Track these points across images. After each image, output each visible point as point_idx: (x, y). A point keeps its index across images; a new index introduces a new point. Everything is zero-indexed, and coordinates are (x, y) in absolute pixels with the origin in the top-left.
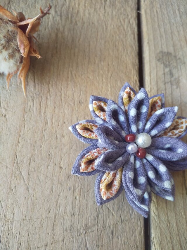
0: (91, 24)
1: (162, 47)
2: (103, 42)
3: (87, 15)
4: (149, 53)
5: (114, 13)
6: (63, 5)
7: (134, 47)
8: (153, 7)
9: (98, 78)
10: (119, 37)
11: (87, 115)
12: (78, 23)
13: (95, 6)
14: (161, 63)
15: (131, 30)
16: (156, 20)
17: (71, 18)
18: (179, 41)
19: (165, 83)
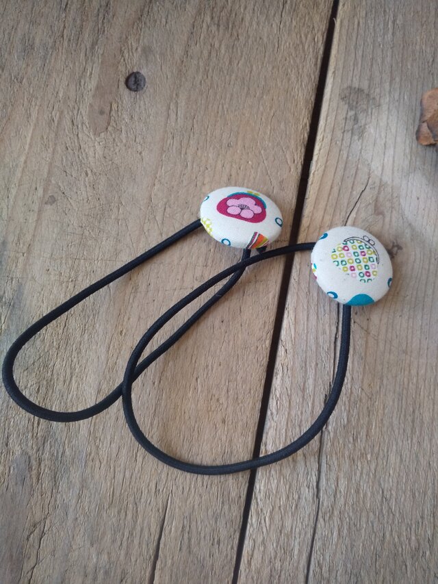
0: (258, 39)
1: (352, 81)
2: (270, 69)
3: (255, 25)
4: (332, 87)
5: (294, 23)
6: (223, 7)
7: (313, 77)
8: (354, 17)
9: (255, 116)
10: (295, 61)
12: (240, 37)
13: (268, 12)
14: (346, 104)
15: (314, 51)
16: (354, 39)
17: (232, 29)
18: (381, 73)
19: (344, 131)
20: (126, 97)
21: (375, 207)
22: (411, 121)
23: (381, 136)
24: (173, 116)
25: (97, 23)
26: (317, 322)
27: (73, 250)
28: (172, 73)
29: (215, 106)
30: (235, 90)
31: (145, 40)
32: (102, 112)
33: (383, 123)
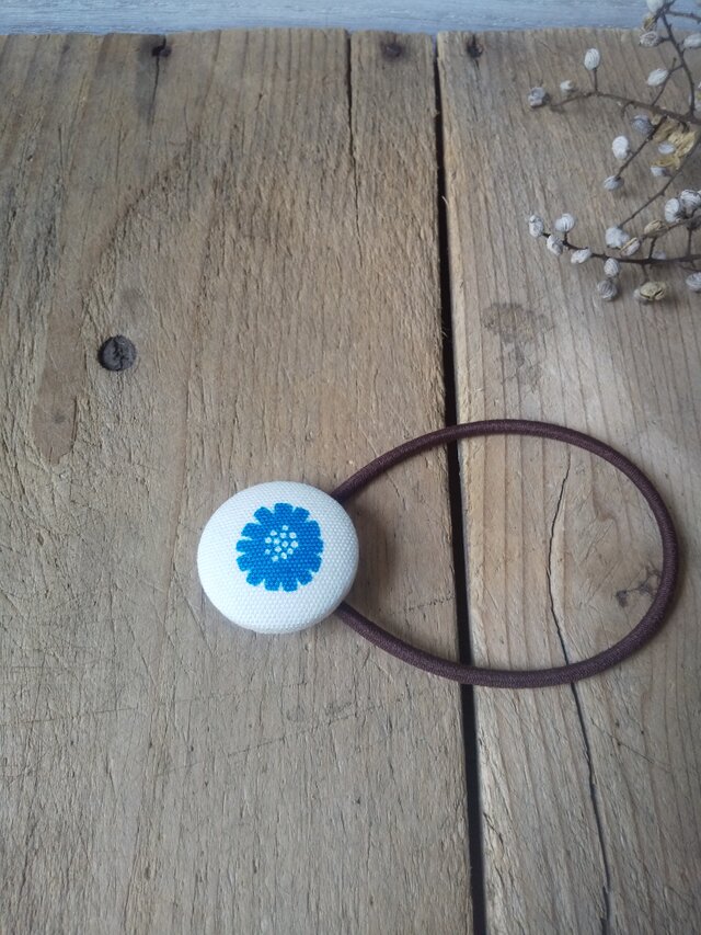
0: (324, 250)
1: (497, 293)
2: (355, 295)
3: (314, 228)
4: (466, 310)
5: (380, 214)
6: (255, 208)
7: (430, 298)
8: (475, 190)
9: (345, 381)
10: (394, 278)
11: (324, 467)
12: (292, 251)
13: (332, 204)
14: (495, 334)
15: (422, 255)
16: (486, 226)
17: (277, 241)
18: (544, 272)
19: (504, 381)
20: (102, 383)
21: (595, 506)
22: (617, 344)
23: (570, 379)
24: (195, 403)
25: (34, 263)
26: (548, 760)
27: (25, 703)
28: (183, 328)
29: (271, 375)
30: (299, 341)
31: (125, 280)
32: (59, 419)
33: (568, 355)
